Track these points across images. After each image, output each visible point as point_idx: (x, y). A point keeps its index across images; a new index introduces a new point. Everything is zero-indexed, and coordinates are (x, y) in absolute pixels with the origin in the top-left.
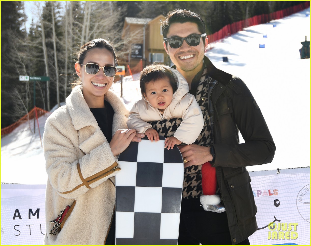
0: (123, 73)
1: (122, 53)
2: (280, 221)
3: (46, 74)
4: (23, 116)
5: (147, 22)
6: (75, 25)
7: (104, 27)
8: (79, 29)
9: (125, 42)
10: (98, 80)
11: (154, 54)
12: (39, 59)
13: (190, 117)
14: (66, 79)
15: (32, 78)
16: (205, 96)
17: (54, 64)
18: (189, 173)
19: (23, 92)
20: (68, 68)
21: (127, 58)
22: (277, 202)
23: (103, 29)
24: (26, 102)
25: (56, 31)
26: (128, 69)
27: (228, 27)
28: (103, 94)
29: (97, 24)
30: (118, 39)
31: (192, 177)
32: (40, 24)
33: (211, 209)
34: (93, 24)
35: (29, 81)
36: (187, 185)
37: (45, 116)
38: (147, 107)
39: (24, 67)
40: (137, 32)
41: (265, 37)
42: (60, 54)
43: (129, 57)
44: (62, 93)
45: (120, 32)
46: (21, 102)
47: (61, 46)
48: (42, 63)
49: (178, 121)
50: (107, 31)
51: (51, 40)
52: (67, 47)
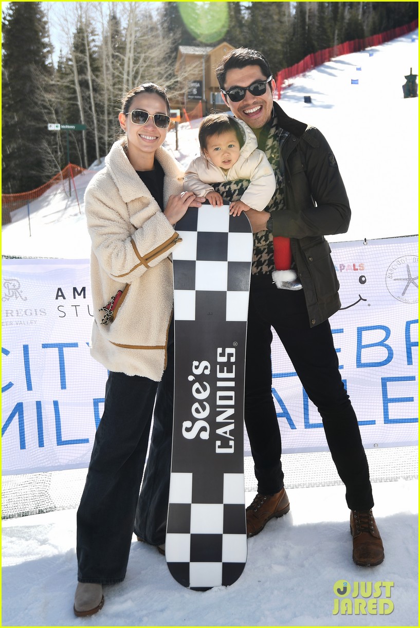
0: (178, 119)
1: (177, 93)
2: (365, 300)
3: (81, 122)
4: (55, 175)
5: (207, 52)
6: (115, 57)
7: (152, 59)
8: (120, 62)
9: (179, 79)
10: (147, 132)
11: (216, 93)
12: (71, 102)
13: (260, 177)
14: (106, 127)
15: (63, 127)
16: (275, 153)
17: (90, 108)
18: (259, 245)
19: (54, 145)
20: (109, 114)
21: (183, 99)
22: (363, 279)
23: (151, 62)
24: (58, 157)
25: (91, 65)
26: (184, 113)
27: (311, 57)
28: (154, 149)
29: (143, 56)
30: (170, 75)
31: (262, 249)
32: (70, 56)
33: (285, 286)
34: (138, 55)
35: (60, 131)
36: (257, 259)
37: (82, 175)
38: (208, 166)
39: (54, 112)
40: (194, 65)
41: (359, 69)
42: (98, 95)
43: (185, 97)
44: (102, 146)
45: (173, 66)
46: (52, 157)
47: (99, 85)
48: (75, 106)
49: (245, 183)
50: (156, 64)
51: (86, 78)
52: (106, 86)
